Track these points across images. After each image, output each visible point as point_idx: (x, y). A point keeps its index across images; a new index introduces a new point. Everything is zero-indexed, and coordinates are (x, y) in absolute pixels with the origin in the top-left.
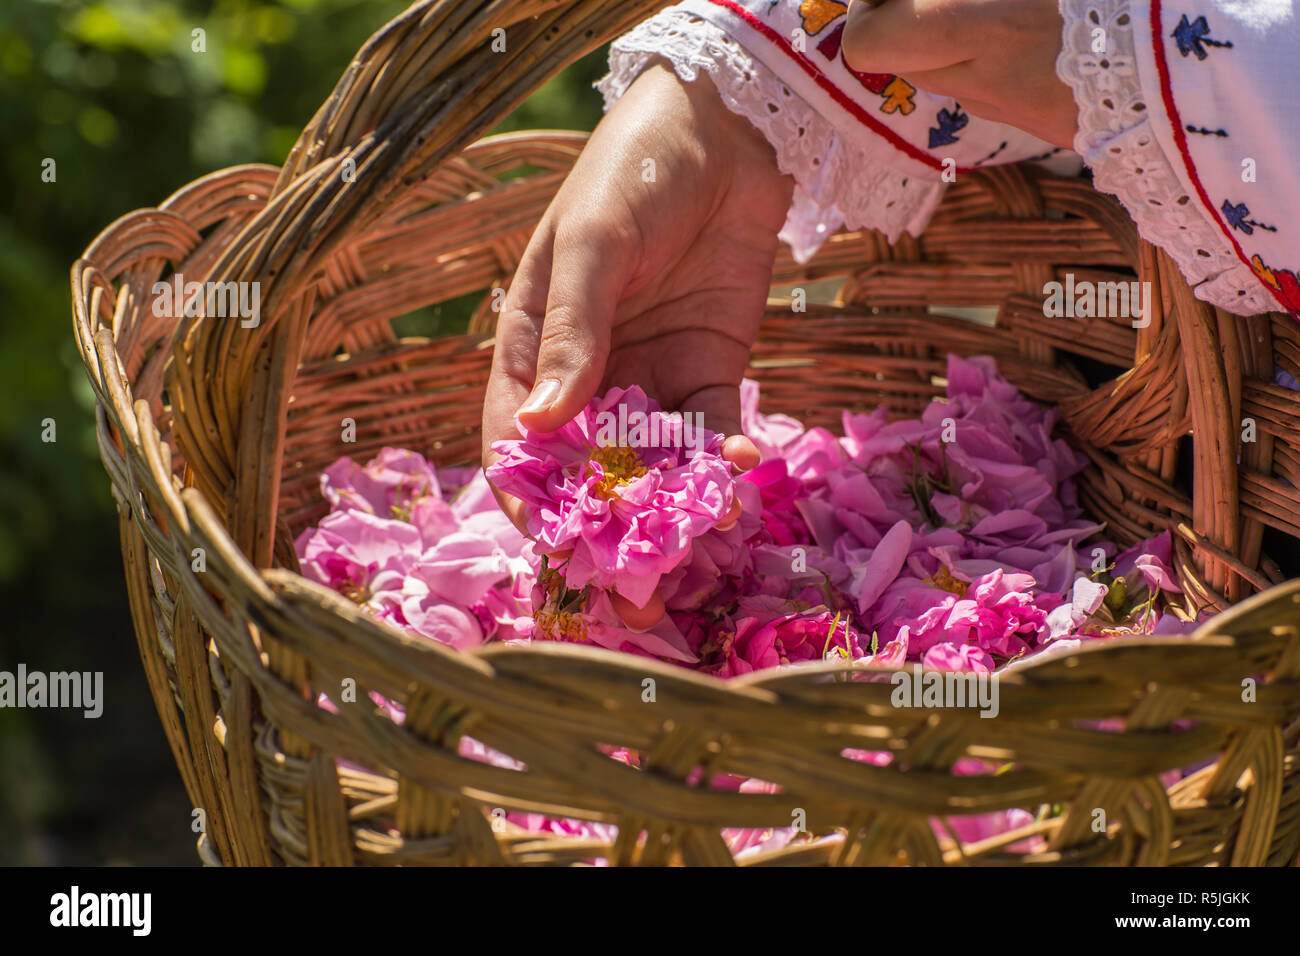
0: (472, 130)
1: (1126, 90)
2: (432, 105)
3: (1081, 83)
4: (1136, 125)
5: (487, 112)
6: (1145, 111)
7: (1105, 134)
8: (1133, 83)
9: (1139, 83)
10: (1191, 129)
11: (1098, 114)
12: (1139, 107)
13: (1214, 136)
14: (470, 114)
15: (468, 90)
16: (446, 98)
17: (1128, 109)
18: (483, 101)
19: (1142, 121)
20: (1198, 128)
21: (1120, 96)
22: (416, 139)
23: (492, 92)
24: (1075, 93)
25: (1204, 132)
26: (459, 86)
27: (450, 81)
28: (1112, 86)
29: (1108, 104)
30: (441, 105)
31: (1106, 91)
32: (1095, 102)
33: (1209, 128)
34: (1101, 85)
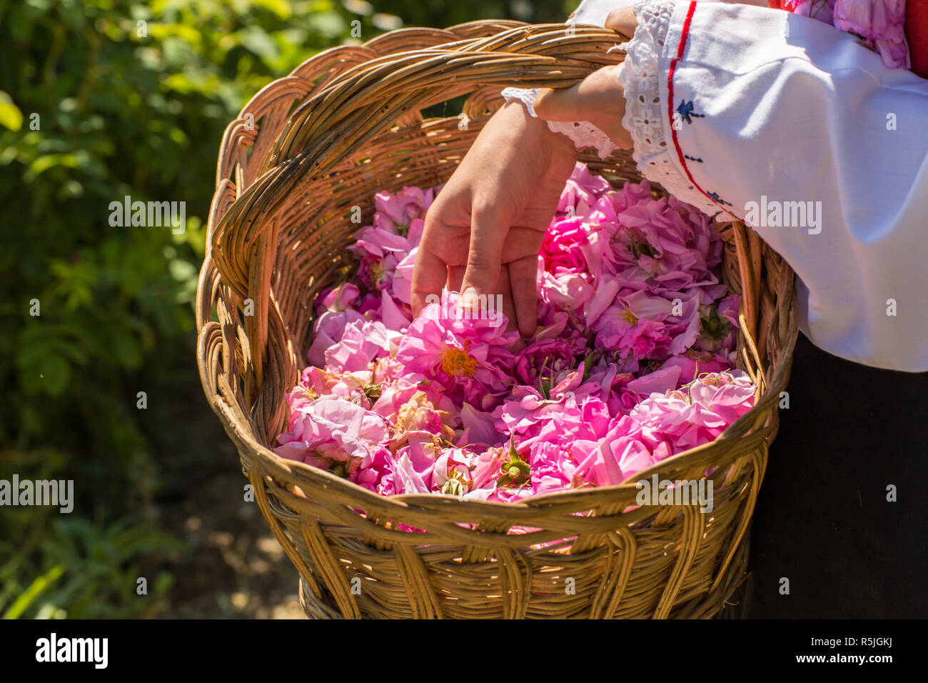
0: (345, 156)
1: (657, 135)
2: (324, 145)
3: (635, 130)
4: (662, 153)
5: (352, 147)
6: (666, 146)
7: (648, 154)
8: (660, 131)
9: (663, 131)
10: (687, 157)
11: (643, 145)
12: (663, 144)
13: (697, 162)
14: (344, 148)
15: (341, 139)
16: (332, 141)
17: (658, 145)
18: (351, 142)
19: (665, 150)
20: (690, 157)
21: (654, 138)
22: (315, 163)
23: (355, 138)
24: (632, 134)
25: (692, 159)
26: (338, 136)
27: (334, 133)
28: (650, 133)
29: (648, 140)
30: (329, 145)
31: (647, 135)
32: (642, 139)
33: (695, 157)
34: (645, 132)
